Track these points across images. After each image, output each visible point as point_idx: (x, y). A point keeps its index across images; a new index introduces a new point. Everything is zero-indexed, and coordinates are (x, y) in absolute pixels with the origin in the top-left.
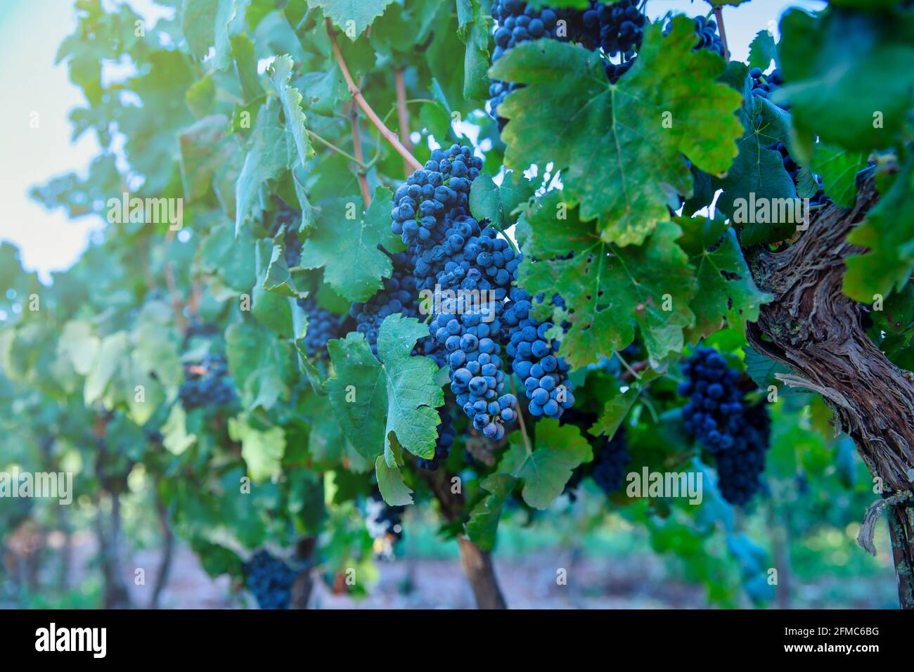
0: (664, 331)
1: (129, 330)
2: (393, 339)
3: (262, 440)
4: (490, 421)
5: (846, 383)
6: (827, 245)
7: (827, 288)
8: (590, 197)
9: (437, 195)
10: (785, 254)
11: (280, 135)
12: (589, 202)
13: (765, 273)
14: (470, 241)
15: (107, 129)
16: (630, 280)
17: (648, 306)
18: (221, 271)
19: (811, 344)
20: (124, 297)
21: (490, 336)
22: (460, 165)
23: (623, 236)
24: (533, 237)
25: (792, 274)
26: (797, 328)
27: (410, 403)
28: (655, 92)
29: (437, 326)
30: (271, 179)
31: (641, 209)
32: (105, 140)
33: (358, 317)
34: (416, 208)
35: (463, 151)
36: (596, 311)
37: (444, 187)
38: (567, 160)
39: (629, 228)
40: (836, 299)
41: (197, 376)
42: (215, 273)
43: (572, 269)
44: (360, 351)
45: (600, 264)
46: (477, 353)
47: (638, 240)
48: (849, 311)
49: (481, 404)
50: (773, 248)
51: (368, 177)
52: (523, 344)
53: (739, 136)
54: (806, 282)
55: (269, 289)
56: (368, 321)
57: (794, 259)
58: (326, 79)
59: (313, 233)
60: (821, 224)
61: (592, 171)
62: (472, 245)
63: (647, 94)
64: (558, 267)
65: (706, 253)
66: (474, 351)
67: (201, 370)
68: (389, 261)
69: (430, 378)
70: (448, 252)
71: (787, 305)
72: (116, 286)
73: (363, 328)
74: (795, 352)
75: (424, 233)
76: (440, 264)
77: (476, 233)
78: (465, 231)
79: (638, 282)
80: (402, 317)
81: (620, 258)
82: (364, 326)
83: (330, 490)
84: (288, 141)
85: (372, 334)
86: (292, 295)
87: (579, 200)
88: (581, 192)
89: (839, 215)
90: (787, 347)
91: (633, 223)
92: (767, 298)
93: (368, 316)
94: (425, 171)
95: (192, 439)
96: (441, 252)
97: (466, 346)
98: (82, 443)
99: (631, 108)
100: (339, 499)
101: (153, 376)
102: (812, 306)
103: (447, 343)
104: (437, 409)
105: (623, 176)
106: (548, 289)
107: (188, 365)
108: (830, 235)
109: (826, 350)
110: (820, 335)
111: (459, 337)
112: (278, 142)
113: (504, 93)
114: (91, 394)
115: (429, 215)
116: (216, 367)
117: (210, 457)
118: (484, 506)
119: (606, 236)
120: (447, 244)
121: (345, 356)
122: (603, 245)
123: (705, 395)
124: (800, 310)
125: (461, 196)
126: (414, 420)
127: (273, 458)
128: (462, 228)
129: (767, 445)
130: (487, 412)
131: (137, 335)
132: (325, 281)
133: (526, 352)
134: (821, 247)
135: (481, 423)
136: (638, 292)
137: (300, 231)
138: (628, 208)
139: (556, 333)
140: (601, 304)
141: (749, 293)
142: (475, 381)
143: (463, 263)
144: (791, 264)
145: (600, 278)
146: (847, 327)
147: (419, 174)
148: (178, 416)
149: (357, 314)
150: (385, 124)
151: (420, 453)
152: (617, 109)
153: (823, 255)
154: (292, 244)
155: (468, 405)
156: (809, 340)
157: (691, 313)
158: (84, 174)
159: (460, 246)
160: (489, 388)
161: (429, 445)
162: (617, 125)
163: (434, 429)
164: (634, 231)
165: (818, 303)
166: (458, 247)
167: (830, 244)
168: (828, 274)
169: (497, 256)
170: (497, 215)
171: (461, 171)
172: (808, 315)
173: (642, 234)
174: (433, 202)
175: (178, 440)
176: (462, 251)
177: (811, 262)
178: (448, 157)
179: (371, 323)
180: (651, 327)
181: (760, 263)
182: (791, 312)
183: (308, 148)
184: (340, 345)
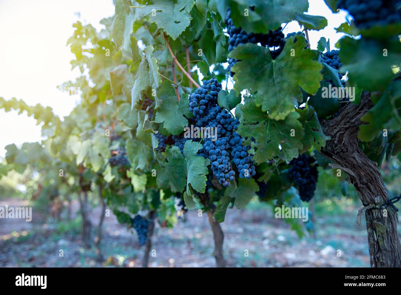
0: (291, 151)
1: (91, 139)
2: (190, 150)
3: (139, 178)
4: (226, 180)
5: (353, 167)
6: (350, 118)
7: (349, 134)
8: (265, 102)
9: (206, 98)
10: (333, 121)
11: (147, 74)
12: (265, 104)
13: (326, 127)
14: (218, 114)
15: (83, 67)
16: (279, 132)
17: (286, 141)
18: (125, 120)
19: (342, 153)
20: (89, 124)
21: (225, 149)
22: (214, 86)
23: (278, 117)
24: (244, 116)
25: (336, 128)
26: (337, 148)
27: (196, 173)
28: (290, 63)
29: (206, 146)
30: (144, 90)
31: (284, 107)
32: (82, 71)
33: (176, 140)
34: (198, 103)
35: (215, 81)
36: (266, 143)
37: (208, 95)
38: (257, 88)
39: (280, 114)
40: (352, 138)
41: (115, 155)
42: (122, 121)
43: (258, 128)
44: (177, 153)
45: (268, 126)
46: (221, 156)
47: (283, 118)
48: (356, 142)
49: (223, 174)
50: (328, 117)
51: (179, 88)
52: (237, 152)
53: (321, 80)
54: (341, 131)
55: (144, 131)
56: (179, 142)
57: (336, 123)
58: (163, 53)
59: (159, 110)
60: (347, 111)
61: (266, 93)
62: (218, 116)
63: (286, 64)
64: (253, 127)
65: (306, 121)
66: (220, 155)
67: (116, 153)
68: (187, 120)
69: (203, 164)
70: (210, 119)
71: (334, 139)
72: (86, 121)
73: (177, 144)
74: (336, 156)
75: (201, 112)
76: (207, 123)
77: (220, 111)
78: (216, 111)
79: (282, 132)
80: (192, 141)
81: (276, 124)
82: (178, 143)
83: (162, 194)
84: (150, 76)
85: (181, 146)
86: (152, 132)
87: (261, 104)
88: (262, 100)
89: (354, 108)
90: (333, 154)
91: (281, 112)
92: (328, 138)
93: (179, 140)
94: (201, 89)
95: (114, 177)
96: (207, 118)
97: (217, 153)
98: (74, 174)
99: (280, 69)
100: (166, 197)
101: (100, 155)
102: (343, 140)
103: (210, 152)
104: (206, 175)
105: (278, 94)
106: (249, 135)
107: (112, 151)
108: (351, 115)
109: (347, 155)
110: (345, 150)
111: (214, 150)
112: (147, 76)
113: (233, 63)
114: (79, 162)
115: (203, 105)
116: (122, 152)
117: (119, 181)
118: (221, 208)
119: (271, 116)
120: (209, 115)
121: (171, 155)
122: (269, 119)
123: (297, 165)
124: (338, 141)
125: (214, 98)
126: (197, 179)
127: (142, 185)
128: (215, 110)
129: (317, 181)
130: (225, 178)
131: (94, 140)
132: (164, 127)
133: (238, 156)
134: (347, 119)
135: (222, 182)
136: (282, 136)
137: (155, 109)
138: (280, 106)
139: (252, 151)
140: (269, 140)
141: (322, 136)
142: (220, 166)
143: (216, 123)
144: (335, 124)
145: (268, 131)
146: (355, 147)
147: (199, 90)
148: (109, 169)
149: (175, 138)
150: (185, 69)
151: (200, 191)
152: (275, 69)
153: (348, 122)
154: (152, 113)
155: (217, 175)
156: (341, 152)
157: (302, 144)
158: (74, 81)
159: (214, 116)
160: (225, 169)
161: (203, 188)
162: (275, 75)
163: (205, 182)
164: (282, 115)
165: (345, 139)
166: (213, 117)
167: (351, 118)
168: (350, 129)
169: (228, 120)
170: (228, 105)
171: (214, 89)
172: (341, 143)
173: (285, 116)
174: (204, 100)
175: (109, 177)
176: (215, 118)
177: (343, 124)
178: (209, 83)
179: (181, 142)
180: (287, 149)
181: (324, 124)
182: (335, 142)
183: (159, 80)
184: (170, 151)
